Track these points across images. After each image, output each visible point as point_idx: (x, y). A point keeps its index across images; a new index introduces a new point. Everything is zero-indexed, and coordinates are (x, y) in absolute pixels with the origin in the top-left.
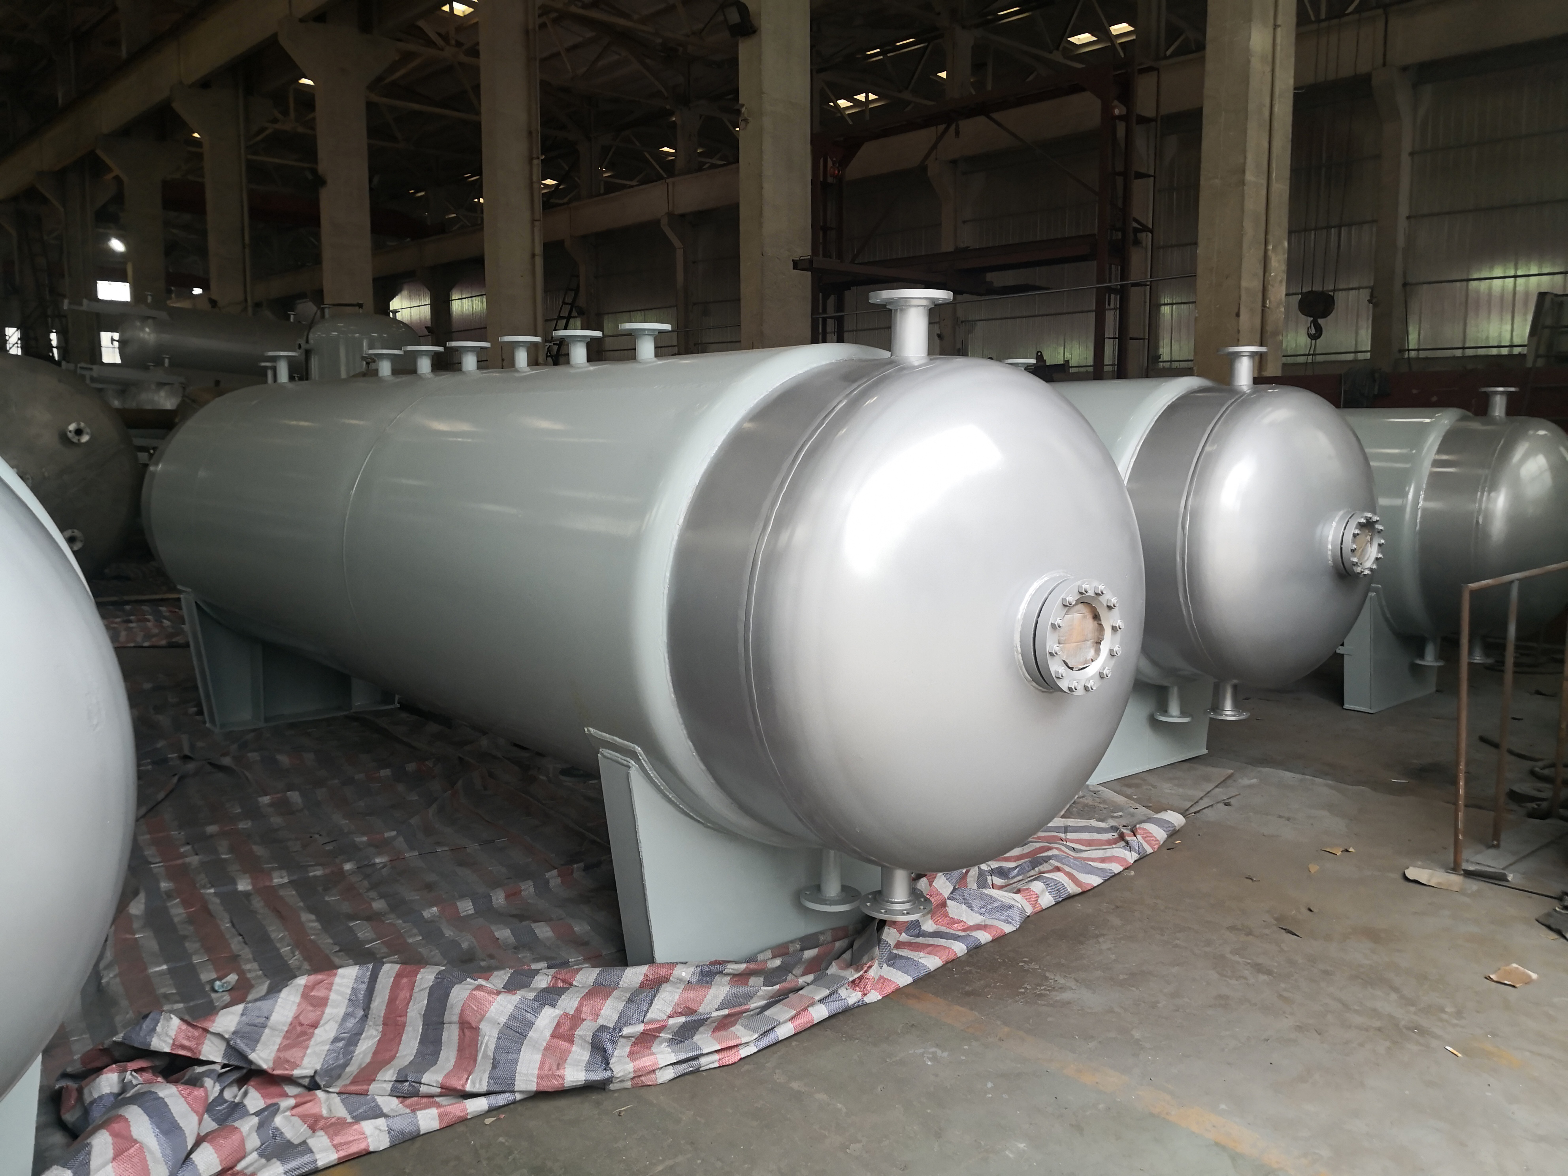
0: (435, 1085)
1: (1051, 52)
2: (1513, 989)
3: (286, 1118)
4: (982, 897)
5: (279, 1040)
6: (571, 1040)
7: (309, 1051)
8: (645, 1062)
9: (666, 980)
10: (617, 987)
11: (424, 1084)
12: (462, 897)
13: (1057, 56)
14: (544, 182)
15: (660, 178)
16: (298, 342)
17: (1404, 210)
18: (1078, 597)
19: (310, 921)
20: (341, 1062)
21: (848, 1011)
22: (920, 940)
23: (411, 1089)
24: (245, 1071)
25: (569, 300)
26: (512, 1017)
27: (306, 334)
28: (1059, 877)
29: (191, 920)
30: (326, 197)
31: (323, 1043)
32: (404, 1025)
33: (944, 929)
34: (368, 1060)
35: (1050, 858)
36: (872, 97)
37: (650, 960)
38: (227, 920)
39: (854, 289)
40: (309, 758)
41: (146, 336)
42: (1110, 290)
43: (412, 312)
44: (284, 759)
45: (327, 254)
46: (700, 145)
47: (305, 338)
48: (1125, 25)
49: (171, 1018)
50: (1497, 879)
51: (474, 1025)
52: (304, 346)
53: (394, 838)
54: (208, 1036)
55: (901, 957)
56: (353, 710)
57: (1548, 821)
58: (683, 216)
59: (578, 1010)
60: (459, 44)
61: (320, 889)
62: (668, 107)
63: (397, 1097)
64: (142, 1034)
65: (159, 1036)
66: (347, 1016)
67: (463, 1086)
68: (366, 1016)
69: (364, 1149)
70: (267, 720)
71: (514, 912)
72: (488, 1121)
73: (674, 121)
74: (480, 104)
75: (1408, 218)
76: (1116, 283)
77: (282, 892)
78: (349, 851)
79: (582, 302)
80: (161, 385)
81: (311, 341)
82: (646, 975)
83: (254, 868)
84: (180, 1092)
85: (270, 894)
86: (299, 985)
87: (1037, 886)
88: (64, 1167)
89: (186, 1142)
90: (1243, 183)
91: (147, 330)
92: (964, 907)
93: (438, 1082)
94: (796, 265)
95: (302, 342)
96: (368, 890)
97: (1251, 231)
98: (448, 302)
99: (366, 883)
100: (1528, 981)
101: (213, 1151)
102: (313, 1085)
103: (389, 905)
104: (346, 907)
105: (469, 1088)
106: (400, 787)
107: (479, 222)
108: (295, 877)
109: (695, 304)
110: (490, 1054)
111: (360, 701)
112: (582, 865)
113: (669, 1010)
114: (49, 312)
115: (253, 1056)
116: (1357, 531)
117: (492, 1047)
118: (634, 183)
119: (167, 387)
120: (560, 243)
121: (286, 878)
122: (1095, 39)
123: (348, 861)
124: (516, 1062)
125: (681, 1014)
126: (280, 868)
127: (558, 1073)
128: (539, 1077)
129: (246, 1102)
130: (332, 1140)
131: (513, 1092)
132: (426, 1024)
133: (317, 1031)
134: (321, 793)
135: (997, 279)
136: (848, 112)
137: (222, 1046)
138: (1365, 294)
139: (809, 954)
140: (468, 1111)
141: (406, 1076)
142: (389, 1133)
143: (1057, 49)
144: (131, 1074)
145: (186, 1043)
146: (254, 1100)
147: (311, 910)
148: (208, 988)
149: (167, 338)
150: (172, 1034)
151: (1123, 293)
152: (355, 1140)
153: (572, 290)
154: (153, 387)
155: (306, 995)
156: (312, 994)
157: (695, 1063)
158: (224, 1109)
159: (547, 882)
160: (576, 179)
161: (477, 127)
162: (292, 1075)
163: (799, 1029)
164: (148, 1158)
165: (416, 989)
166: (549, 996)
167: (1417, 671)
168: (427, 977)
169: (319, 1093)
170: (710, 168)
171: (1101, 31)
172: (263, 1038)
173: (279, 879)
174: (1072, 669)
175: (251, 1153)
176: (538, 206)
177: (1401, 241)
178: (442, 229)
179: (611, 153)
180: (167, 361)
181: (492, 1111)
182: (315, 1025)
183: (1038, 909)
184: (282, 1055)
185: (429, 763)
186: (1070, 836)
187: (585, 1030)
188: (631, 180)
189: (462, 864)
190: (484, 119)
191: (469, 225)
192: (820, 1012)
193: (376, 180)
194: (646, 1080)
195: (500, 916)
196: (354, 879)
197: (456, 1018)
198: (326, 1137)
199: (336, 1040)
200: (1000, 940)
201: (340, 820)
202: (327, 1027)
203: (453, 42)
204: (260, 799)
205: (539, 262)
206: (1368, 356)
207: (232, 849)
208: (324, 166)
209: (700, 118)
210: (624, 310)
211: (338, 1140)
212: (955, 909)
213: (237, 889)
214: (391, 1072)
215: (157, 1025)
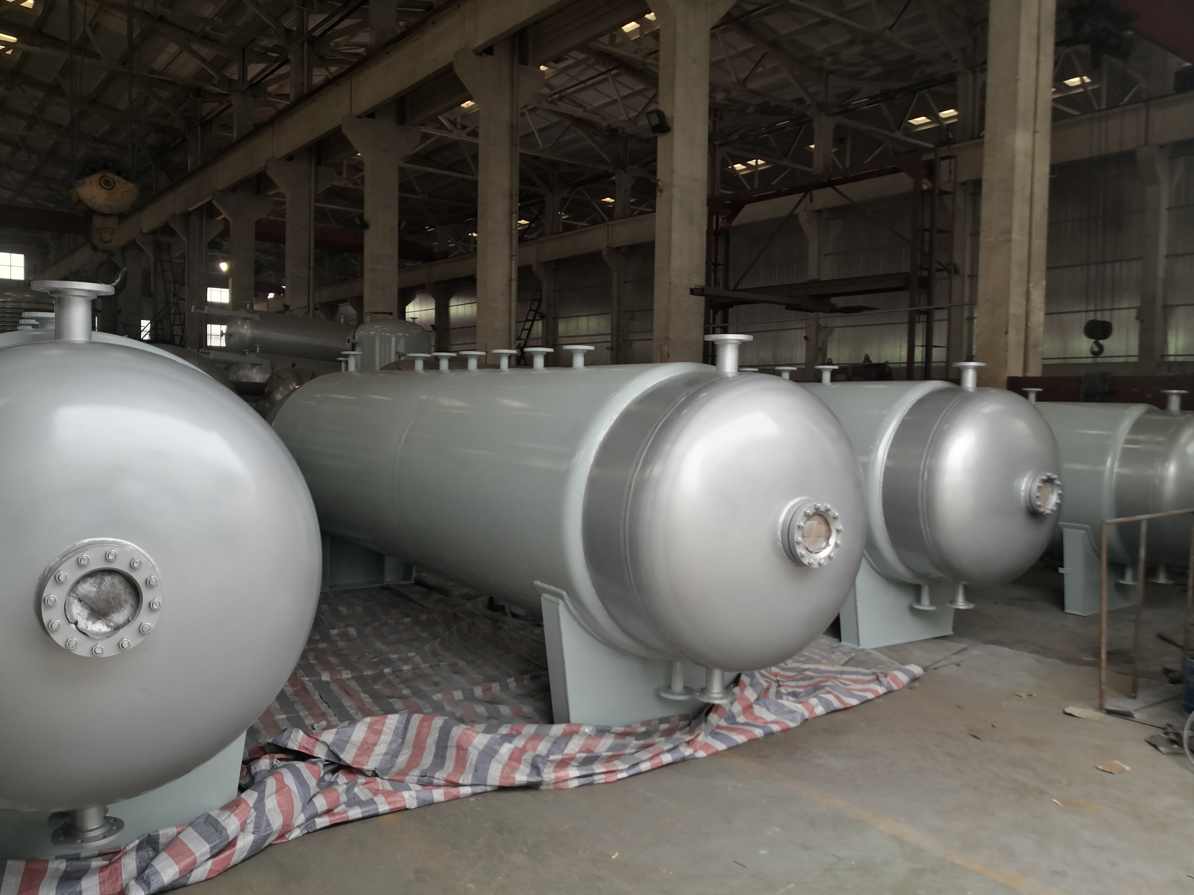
0: (442, 779)
1: (894, 132)
2: (1111, 774)
3: (360, 789)
4: (777, 704)
5: (355, 751)
6: (519, 761)
7: (371, 758)
8: (562, 774)
9: (576, 732)
10: (547, 735)
11: (436, 778)
12: (455, 689)
13: (898, 135)
14: (520, 222)
15: (604, 221)
16: (347, 338)
17: (1163, 250)
18: (813, 511)
19: (366, 698)
20: (389, 766)
21: (684, 760)
22: (735, 726)
23: (428, 781)
24: (336, 765)
25: (534, 307)
26: (486, 746)
27: (353, 332)
28: (830, 697)
29: (296, 694)
30: (369, 237)
31: (379, 755)
32: (424, 748)
33: (750, 721)
34: (404, 766)
35: (825, 686)
36: (760, 162)
37: (567, 721)
38: (318, 694)
39: (735, 307)
40: (359, 609)
41: (245, 331)
42: (920, 312)
43: (422, 314)
44: (343, 610)
45: (367, 275)
46: (633, 196)
47: (352, 336)
48: (952, 111)
49: (299, 731)
50: (1126, 715)
51: (465, 747)
52: (351, 340)
53: (413, 657)
54: (318, 743)
55: (721, 734)
56: (385, 583)
57: (1178, 685)
58: (618, 248)
59: (525, 746)
60: (464, 127)
61: (370, 682)
62: (610, 171)
63: (420, 785)
64: (283, 739)
65: (292, 741)
66: (392, 742)
67: (458, 781)
68: (403, 742)
69: (404, 807)
70: (330, 587)
71: (488, 700)
72: (472, 799)
73: (614, 180)
74: (477, 168)
75: (1167, 256)
76: (924, 307)
77: (348, 683)
78: (388, 662)
79: (543, 309)
80: (254, 365)
81: (357, 338)
82: (564, 730)
83: (330, 667)
84: (306, 766)
85: (341, 684)
86: (367, 721)
87: (813, 701)
88: (253, 790)
89: (310, 791)
90: (1009, 240)
91: (245, 327)
92: (765, 710)
93: (443, 777)
94: (693, 292)
95: (350, 337)
96: (399, 684)
97: (1017, 273)
98: (447, 307)
99: (398, 680)
100: (1123, 771)
101: (324, 799)
102: (375, 774)
103: (412, 692)
104: (387, 692)
105: (461, 782)
106: (417, 629)
107: (472, 250)
108: (355, 675)
109: (625, 312)
110: (474, 763)
111: (390, 578)
112: (529, 676)
113: (577, 749)
114: (172, 311)
115: (342, 756)
116: (1040, 485)
117: (475, 759)
118: (584, 224)
119: (257, 367)
120: (530, 267)
121: (350, 675)
122: (929, 121)
123: (387, 667)
124: (487, 769)
125: (584, 752)
126: (346, 669)
127: (511, 776)
128: (501, 777)
129: (338, 780)
130: (386, 799)
131: (486, 785)
132: (437, 747)
133: (376, 748)
134: (368, 630)
135: (839, 302)
136: (742, 173)
137: (325, 749)
138: (1133, 313)
139: (664, 726)
140: (461, 793)
141: (426, 774)
142: (417, 799)
143: (899, 129)
144: (276, 761)
145: (306, 746)
146: (342, 779)
147: (365, 692)
148: (310, 728)
149: (258, 332)
150: (299, 740)
151: (929, 316)
152: (398, 801)
153: (536, 300)
154: (248, 366)
155: (370, 727)
156: (374, 727)
157: (590, 778)
158: (325, 784)
159: (508, 684)
160: (543, 220)
161: (474, 184)
162: (363, 768)
163: (654, 767)
164: (292, 795)
165: (432, 728)
166: (509, 738)
167: (1121, 590)
168: (438, 722)
169: (378, 779)
170: (638, 214)
171: (932, 115)
172: (347, 749)
173: (346, 675)
174: (811, 552)
175: (342, 804)
176: (515, 240)
177: (1161, 273)
178: (445, 255)
179: (568, 202)
180: (258, 348)
181: (474, 795)
182: (375, 744)
183: (813, 715)
184: (356, 759)
185: (435, 616)
186: (844, 676)
187: (528, 757)
188: (582, 221)
189: (456, 673)
190: (480, 178)
191: (465, 253)
192: (667, 758)
193: (403, 224)
194: (562, 785)
195: (479, 701)
196: (391, 678)
197: (454, 744)
198: (383, 797)
199: (386, 754)
200: (786, 731)
201: (379, 645)
202: (382, 746)
203: (459, 126)
204: (331, 631)
205: (514, 284)
206: (1135, 359)
207: (316, 658)
208: (368, 214)
209: (633, 178)
210: (574, 315)
211: (390, 799)
212: (759, 710)
213: (321, 679)
214: (417, 771)
215: (291, 735)
